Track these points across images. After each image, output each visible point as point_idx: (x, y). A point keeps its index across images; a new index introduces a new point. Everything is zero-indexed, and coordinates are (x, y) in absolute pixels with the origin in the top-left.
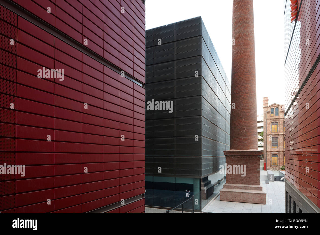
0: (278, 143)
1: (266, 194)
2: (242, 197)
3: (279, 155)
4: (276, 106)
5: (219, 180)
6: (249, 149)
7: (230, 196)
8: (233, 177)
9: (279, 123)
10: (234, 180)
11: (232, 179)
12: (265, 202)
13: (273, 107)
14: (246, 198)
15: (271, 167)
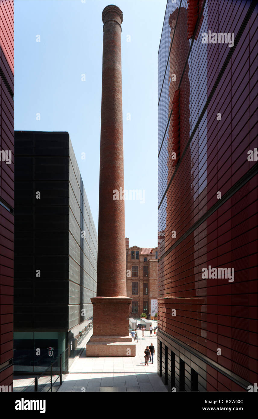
0: (139, 289)
1: (135, 345)
2: (111, 350)
3: (139, 302)
4: (136, 249)
5: (80, 332)
6: (118, 296)
7: (98, 350)
8: (101, 329)
9: (140, 268)
10: (101, 331)
11: (100, 330)
12: (135, 354)
13: (134, 249)
14: (115, 351)
15: (132, 315)
